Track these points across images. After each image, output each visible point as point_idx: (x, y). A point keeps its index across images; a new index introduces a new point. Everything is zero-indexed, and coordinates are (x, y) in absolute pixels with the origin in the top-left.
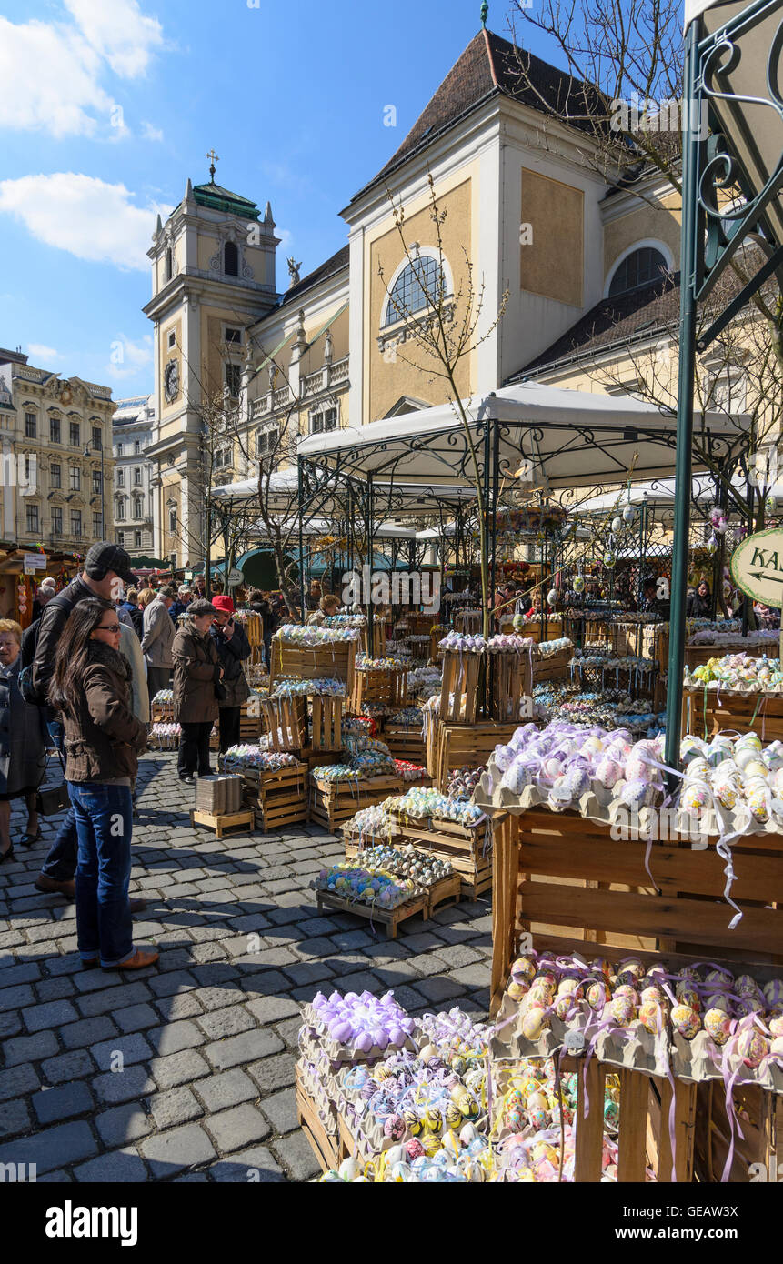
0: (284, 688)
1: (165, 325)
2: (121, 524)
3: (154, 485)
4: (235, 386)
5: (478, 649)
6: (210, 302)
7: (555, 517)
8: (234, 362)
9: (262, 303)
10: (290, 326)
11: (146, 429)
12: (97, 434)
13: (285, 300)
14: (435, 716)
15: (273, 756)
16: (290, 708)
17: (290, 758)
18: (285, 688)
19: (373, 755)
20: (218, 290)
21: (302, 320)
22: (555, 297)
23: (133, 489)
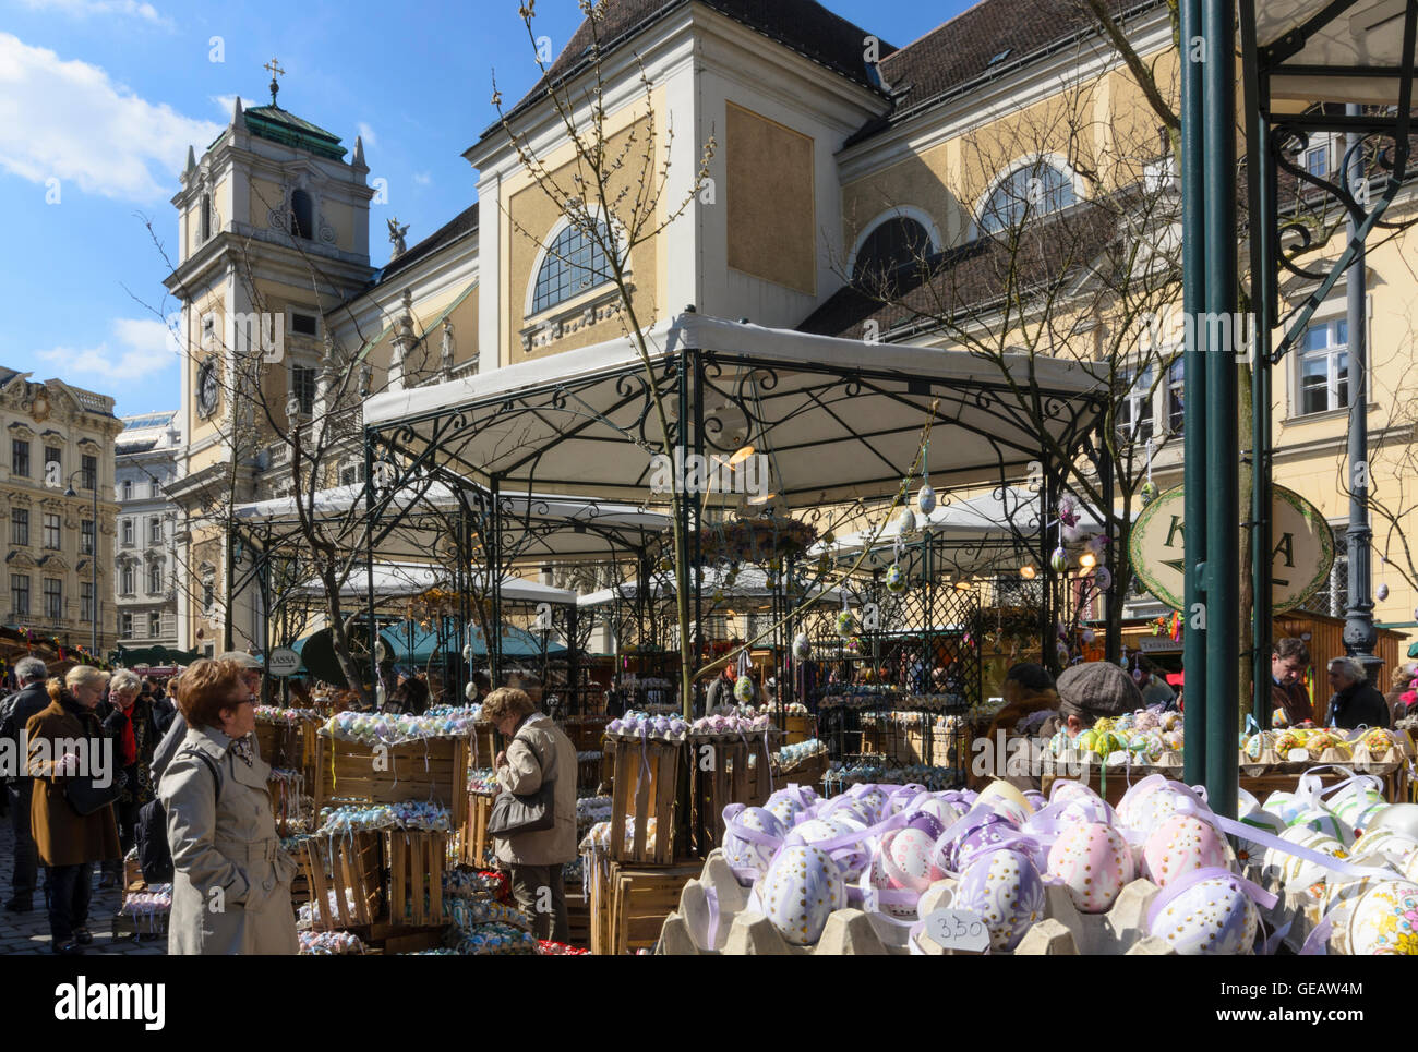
0: (338, 820)
1: (199, 305)
2: (128, 601)
3: (179, 541)
4: (306, 396)
5: (675, 734)
6: (270, 275)
7: (796, 535)
8: (306, 364)
9: (348, 280)
10: (393, 311)
11: (168, 460)
12: (89, 466)
13: (384, 277)
14: (604, 857)
15: (320, 937)
16: (351, 853)
17: (351, 939)
18: (340, 819)
19: (498, 931)
20: (281, 258)
21: (408, 304)
22: (777, 280)
23: (148, 548)
